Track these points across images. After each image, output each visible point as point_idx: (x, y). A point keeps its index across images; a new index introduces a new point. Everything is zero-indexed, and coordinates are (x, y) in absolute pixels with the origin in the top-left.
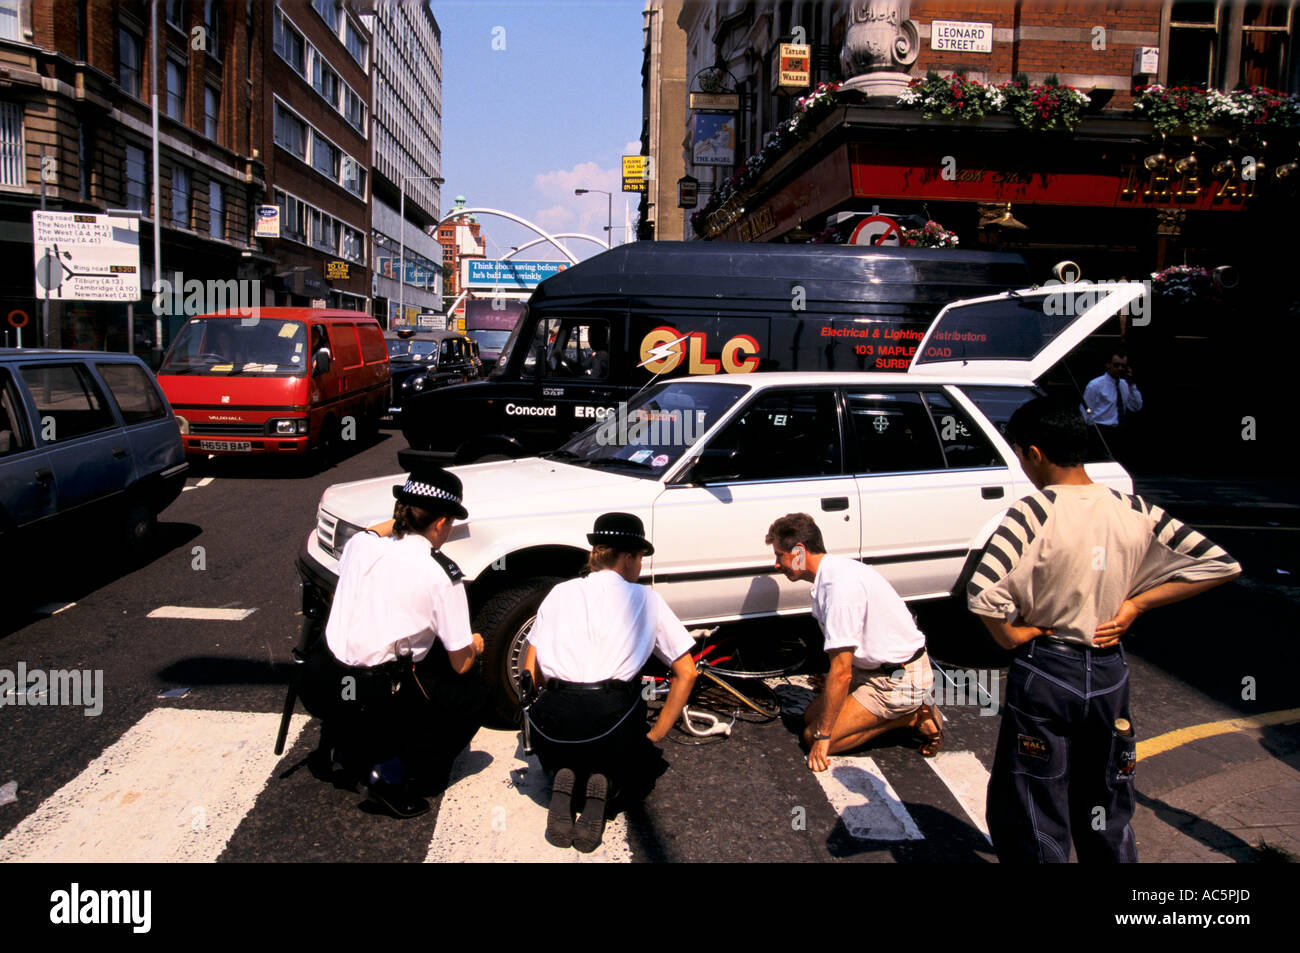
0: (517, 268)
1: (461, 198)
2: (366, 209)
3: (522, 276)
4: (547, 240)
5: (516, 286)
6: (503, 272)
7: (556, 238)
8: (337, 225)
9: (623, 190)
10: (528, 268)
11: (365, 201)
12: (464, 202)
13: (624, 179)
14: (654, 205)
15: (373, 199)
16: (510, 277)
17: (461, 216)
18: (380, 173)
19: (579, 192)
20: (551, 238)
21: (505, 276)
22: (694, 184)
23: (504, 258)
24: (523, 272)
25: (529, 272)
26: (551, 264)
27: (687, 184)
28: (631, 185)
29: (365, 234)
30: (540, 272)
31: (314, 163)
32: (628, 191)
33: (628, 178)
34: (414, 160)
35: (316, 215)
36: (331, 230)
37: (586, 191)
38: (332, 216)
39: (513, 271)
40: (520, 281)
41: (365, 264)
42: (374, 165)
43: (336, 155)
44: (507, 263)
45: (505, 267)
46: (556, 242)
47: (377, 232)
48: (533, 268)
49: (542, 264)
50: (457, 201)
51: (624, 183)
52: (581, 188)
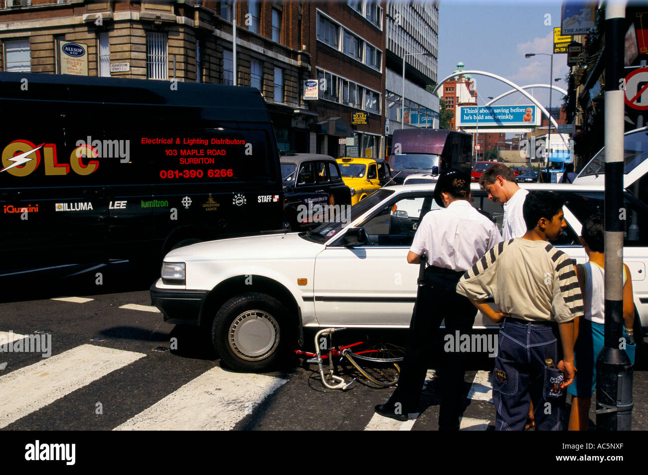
0: (495, 111)
1: (461, 64)
2: (382, 77)
3: (499, 117)
4: (518, 90)
5: (495, 124)
6: (485, 114)
7: (524, 89)
8: (361, 89)
9: (555, 53)
10: (503, 111)
11: (381, 72)
12: (463, 66)
13: (555, 44)
15: (386, 70)
16: (491, 118)
17: (461, 76)
18: (391, 52)
19: (528, 56)
20: (520, 89)
21: (486, 118)
22: (580, 47)
23: (487, 105)
24: (500, 114)
25: (504, 114)
26: (520, 107)
28: (560, 48)
29: (380, 93)
30: (512, 114)
31: (344, 50)
32: (559, 52)
33: (558, 43)
34: (417, 42)
35: (345, 83)
36: (356, 93)
37: (534, 55)
38: (356, 83)
39: (493, 114)
40: (497, 120)
41: (380, 114)
42: (387, 47)
43: (360, 43)
44: (488, 108)
45: (487, 111)
46: (525, 92)
47: (389, 92)
48: (507, 111)
49: (514, 108)
50: (458, 66)
51: (555, 47)
52: (529, 53)
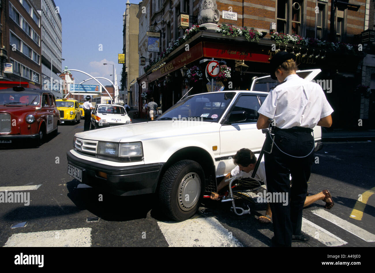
0: (84, 86)
1: (66, 67)
2: (40, 67)
3: (86, 89)
4: (93, 79)
5: (84, 91)
6: (80, 87)
7: (96, 78)
8: (31, 71)
9: (119, 63)
10: (87, 86)
11: (40, 65)
12: (67, 68)
13: (119, 60)
14: (127, 67)
15: (42, 64)
16: (82, 89)
17: (67, 72)
18: (44, 57)
19: (104, 64)
20: (94, 78)
21: (81, 89)
22: (145, 59)
23: (80, 83)
24: (86, 87)
25: (88, 88)
26: (94, 85)
27: (142, 59)
28: (121, 62)
29: (40, 74)
30: (91, 88)
31: (23, 52)
32: (120, 63)
33: (120, 60)
34: (54, 54)
35: (24, 68)
36: (29, 73)
37: (107, 64)
38: (29, 68)
39: (83, 87)
40: (85, 90)
41: (40, 83)
42: (42, 54)
43: (30, 50)
44: (81, 85)
45: (81, 86)
46: (96, 79)
47: (43, 74)
48: (89, 87)
49: (92, 85)
50: (65, 68)
51: (119, 61)
52: (105, 63)
